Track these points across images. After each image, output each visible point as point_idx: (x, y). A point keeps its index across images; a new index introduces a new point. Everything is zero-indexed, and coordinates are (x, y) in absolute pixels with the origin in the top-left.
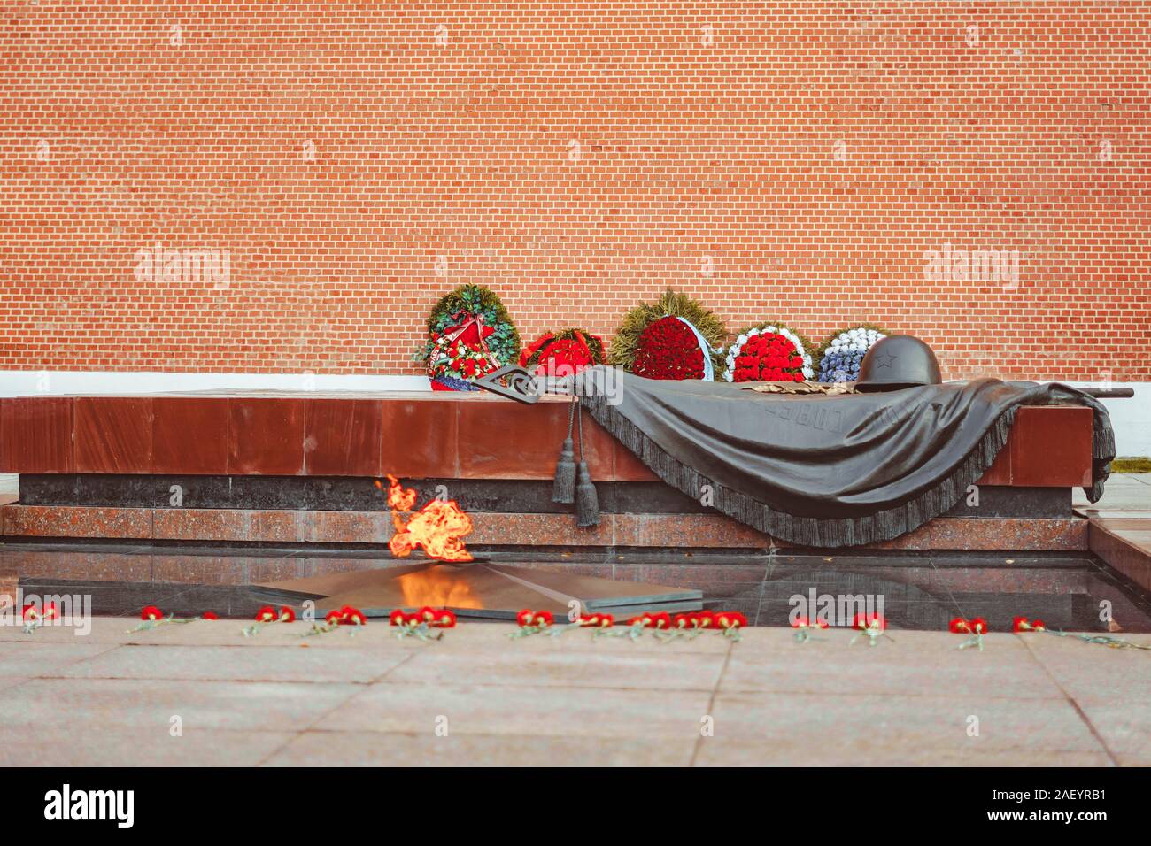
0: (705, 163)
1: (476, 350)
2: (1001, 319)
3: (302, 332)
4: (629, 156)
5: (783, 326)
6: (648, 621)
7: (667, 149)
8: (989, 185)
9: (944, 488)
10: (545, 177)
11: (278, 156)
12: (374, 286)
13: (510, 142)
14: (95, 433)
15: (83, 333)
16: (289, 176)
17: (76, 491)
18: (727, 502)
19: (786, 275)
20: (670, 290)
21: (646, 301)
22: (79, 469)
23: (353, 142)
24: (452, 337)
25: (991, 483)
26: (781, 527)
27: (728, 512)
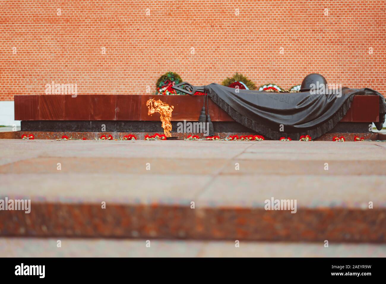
0: (249, 31)
1: (173, 93)
2: (348, 82)
3: (114, 88)
4: (223, 29)
5: (275, 85)
6: (231, 138)
7: (236, 26)
8: (344, 37)
9: (330, 123)
10: (195, 36)
11: (107, 30)
12: (139, 73)
13: (183, 24)
14: (46, 106)
15: (42, 89)
16: (110, 36)
17: (40, 126)
18: (257, 128)
19: (276, 68)
20: (237, 73)
21: (229, 77)
22: (40, 119)
23: (131, 25)
24: (165, 89)
25: (345, 121)
26: (275, 136)
27: (257, 131)
